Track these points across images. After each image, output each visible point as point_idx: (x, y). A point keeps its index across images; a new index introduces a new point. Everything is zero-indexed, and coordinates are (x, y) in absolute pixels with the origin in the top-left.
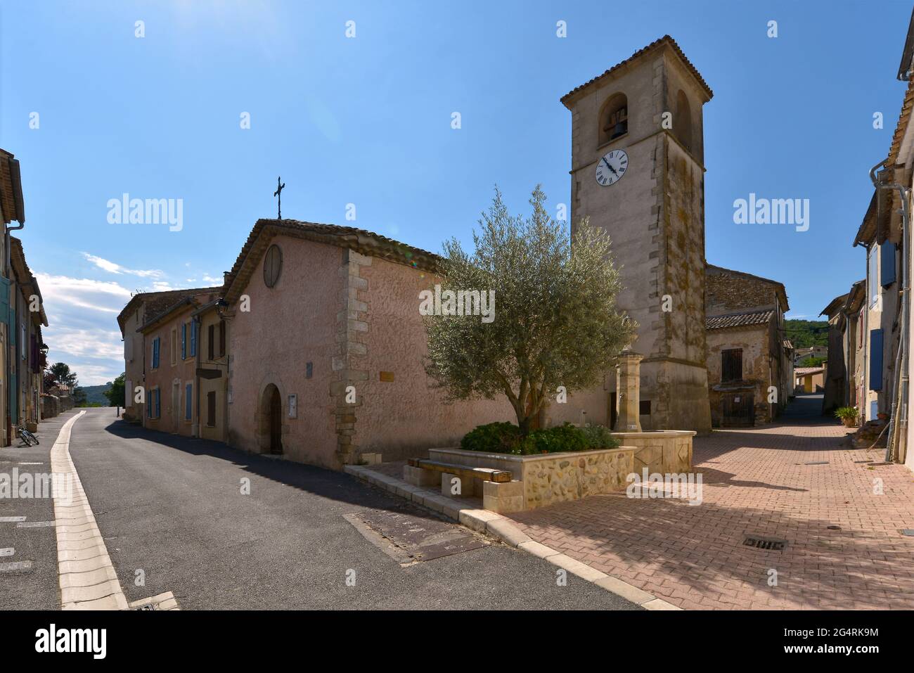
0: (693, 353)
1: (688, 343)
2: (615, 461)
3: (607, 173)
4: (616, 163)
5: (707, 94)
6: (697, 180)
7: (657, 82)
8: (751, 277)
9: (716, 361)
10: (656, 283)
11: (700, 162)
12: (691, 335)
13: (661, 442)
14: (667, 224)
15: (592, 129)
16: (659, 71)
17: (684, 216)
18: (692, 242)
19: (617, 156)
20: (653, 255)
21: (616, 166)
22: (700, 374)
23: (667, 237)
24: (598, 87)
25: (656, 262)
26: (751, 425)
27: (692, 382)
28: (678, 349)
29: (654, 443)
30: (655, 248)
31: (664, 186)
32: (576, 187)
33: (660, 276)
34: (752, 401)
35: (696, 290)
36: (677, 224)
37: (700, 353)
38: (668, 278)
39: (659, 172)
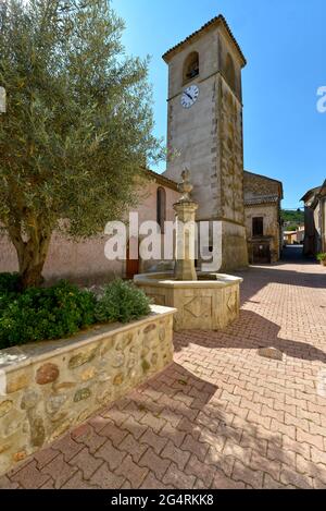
0: (237, 217)
1: (234, 209)
2: (138, 340)
3: (187, 100)
4: (192, 94)
5: (244, 63)
6: (238, 110)
7: (216, 43)
8: (266, 178)
9: (249, 223)
10: (215, 168)
11: (240, 101)
12: (236, 205)
13: (210, 293)
14: (222, 131)
15: (179, 74)
16: (216, 37)
17: (232, 129)
18: (236, 146)
19: (193, 89)
20: (213, 150)
21: (193, 95)
22: (242, 230)
23: (222, 139)
24: (183, 48)
25: (215, 154)
26: (269, 262)
27: (237, 235)
28: (229, 213)
29: (203, 293)
30: (215, 145)
31: (220, 107)
32: (170, 109)
33: (217, 164)
34: (268, 247)
35: (239, 176)
36: (227, 133)
37: (241, 216)
38: (222, 166)
39: (216, 97)
